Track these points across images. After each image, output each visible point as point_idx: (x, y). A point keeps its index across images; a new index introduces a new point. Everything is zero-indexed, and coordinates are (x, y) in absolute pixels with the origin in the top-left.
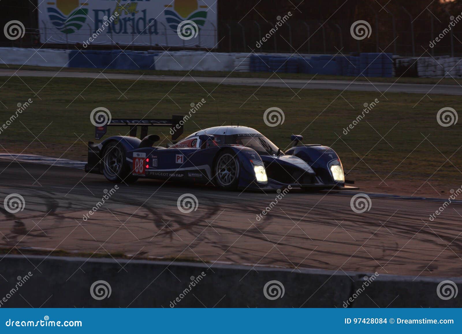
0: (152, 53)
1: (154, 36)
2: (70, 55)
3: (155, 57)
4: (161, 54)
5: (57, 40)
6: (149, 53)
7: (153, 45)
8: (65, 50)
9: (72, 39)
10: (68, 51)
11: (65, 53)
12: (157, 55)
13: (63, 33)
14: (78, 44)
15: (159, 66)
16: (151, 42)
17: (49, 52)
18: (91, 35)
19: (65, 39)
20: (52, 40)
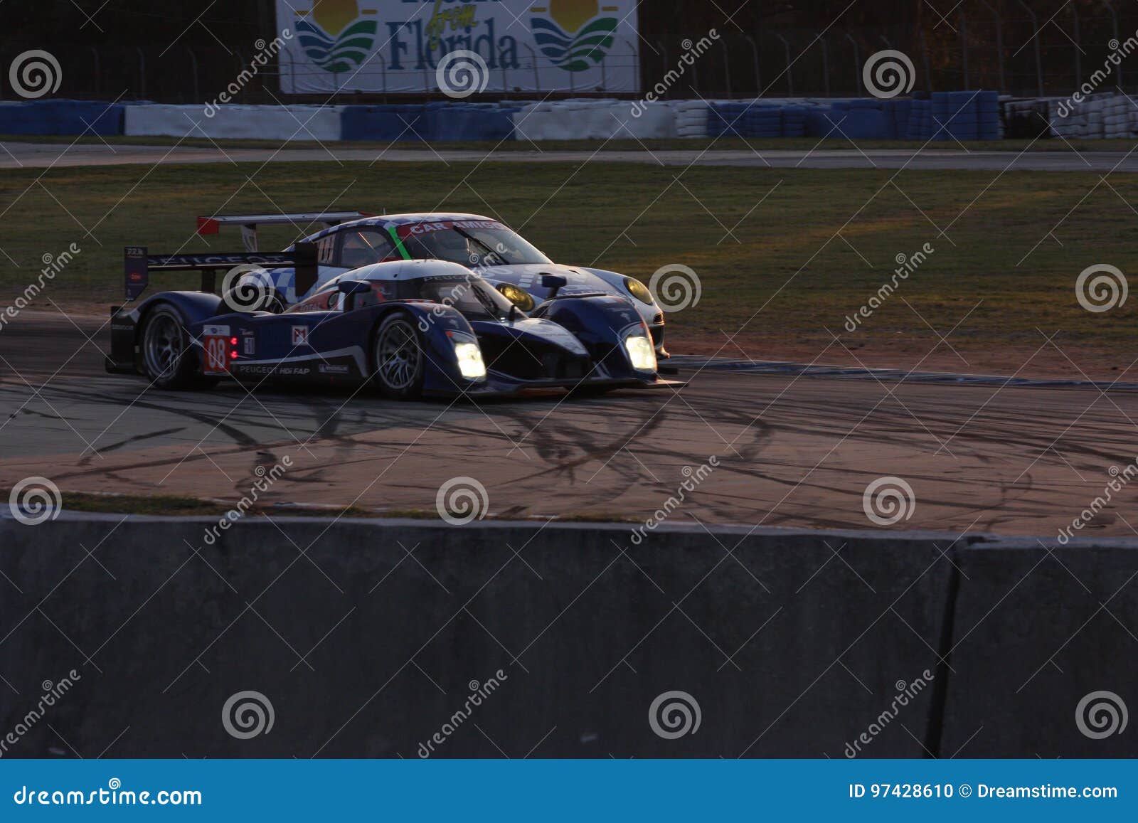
0: (508, 106)
1: (510, 71)
2: (344, 116)
3: (516, 115)
4: (526, 107)
5: (314, 86)
6: (501, 106)
7: (510, 89)
8: (332, 107)
9: (345, 84)
10: (340, 108)
11: (333, 112)
12: (518, 110)
13: (327, 72)
14: (358, 93)
15: (521, 132)
16: (505, 85)
17: (302, 111)
18: (384, 74)
19: (332, 84)
20: (307, 86)
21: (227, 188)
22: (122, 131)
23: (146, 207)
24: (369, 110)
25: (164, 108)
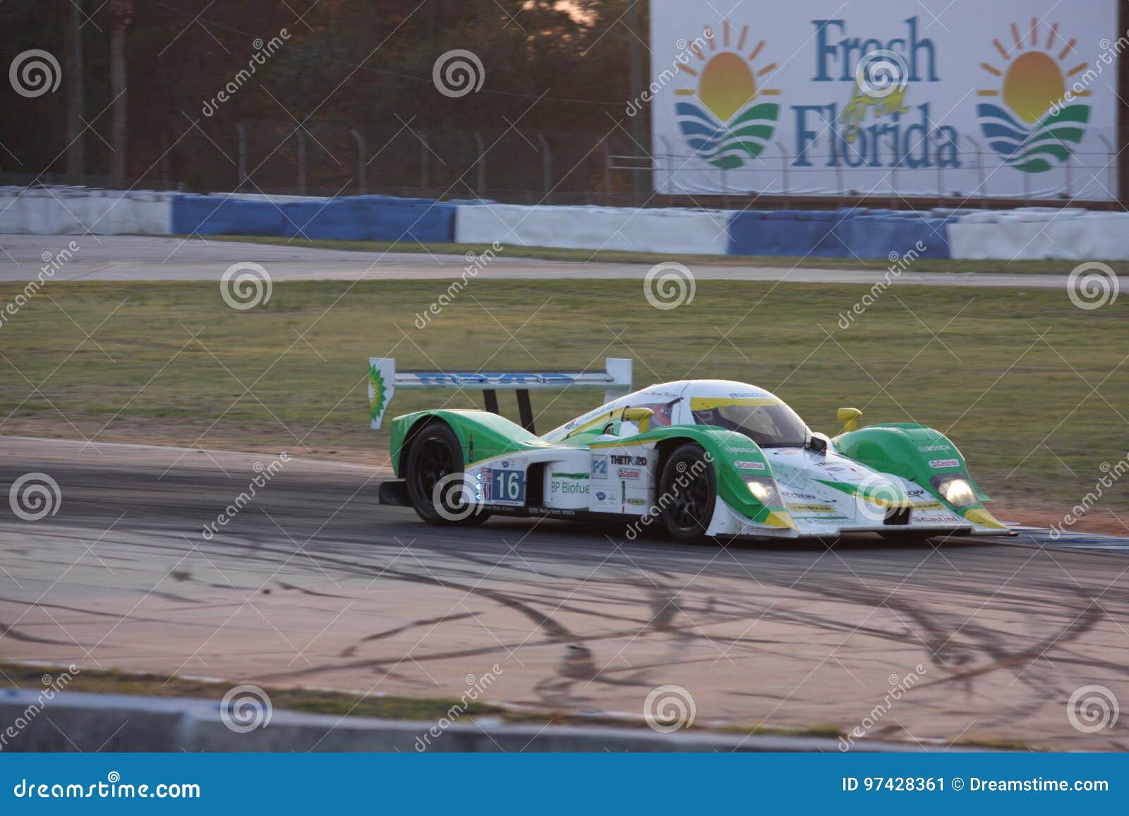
0: (943, 216)
1: (949, 171)
2: (734, 225)
3: (952, 228)
4: (966, 217)
5: (695, 185)
6: (936, 216)
7: (947, 194)
8: (717, 212)
9: (737, 183)
10: (727, 213)
11: (718, 218)
12: (955, 221)
13: (714, 167)
14: (753, 195)
15: (960, 248)
16: (940, 188)
17: (679, 216)
18: (785, 171)
19: (719, 183)
20: (688, 186)
21: (575, 311)
22: (451, 235)
23: (470, 333)
24: (764, 217)
25: (507, 209)
